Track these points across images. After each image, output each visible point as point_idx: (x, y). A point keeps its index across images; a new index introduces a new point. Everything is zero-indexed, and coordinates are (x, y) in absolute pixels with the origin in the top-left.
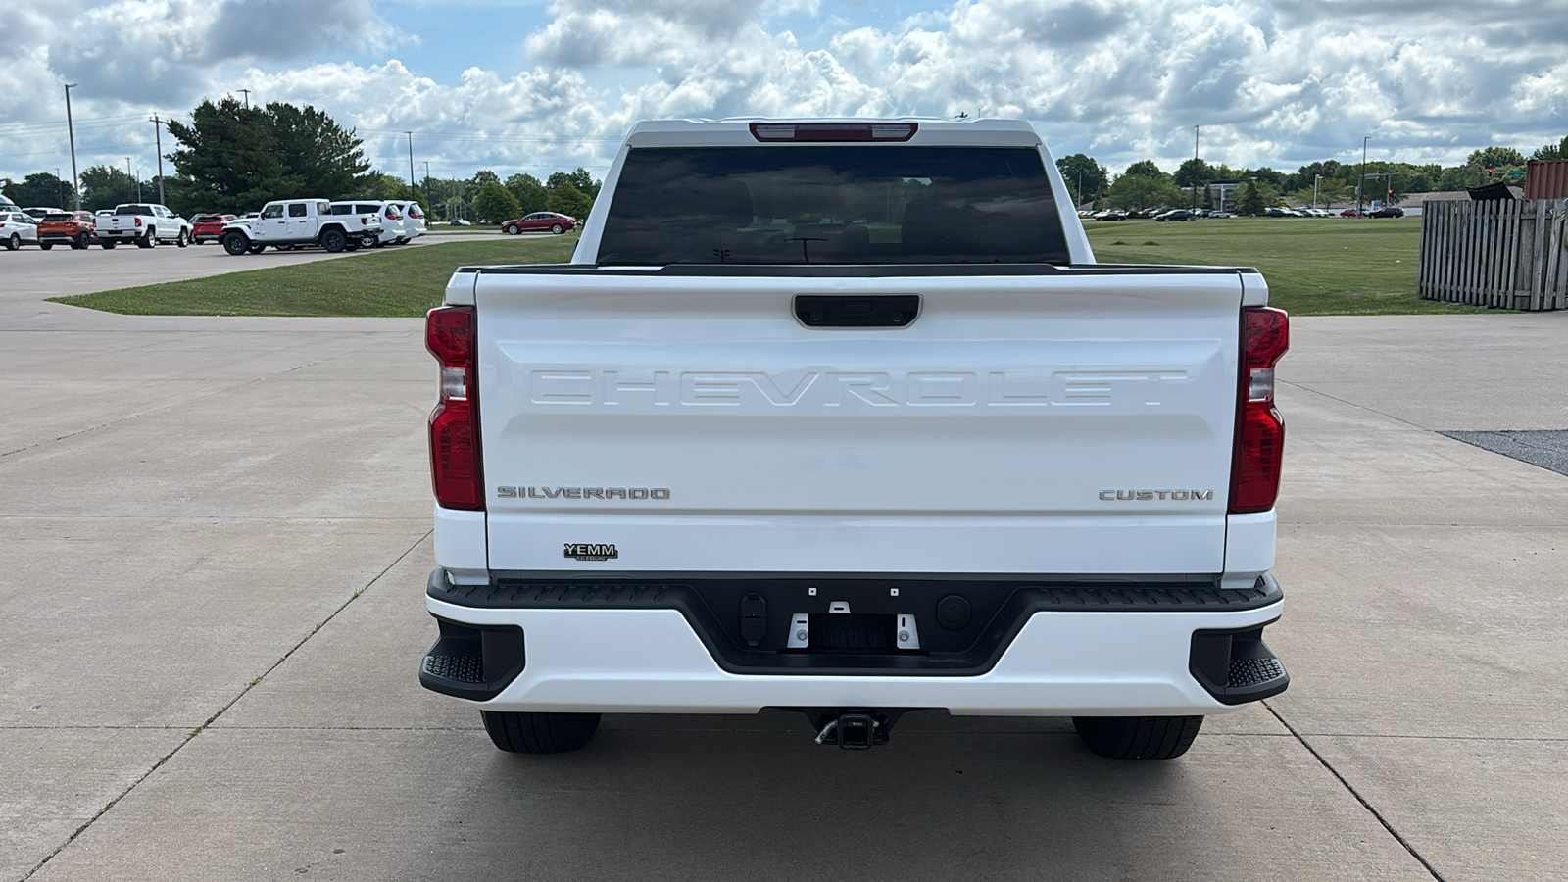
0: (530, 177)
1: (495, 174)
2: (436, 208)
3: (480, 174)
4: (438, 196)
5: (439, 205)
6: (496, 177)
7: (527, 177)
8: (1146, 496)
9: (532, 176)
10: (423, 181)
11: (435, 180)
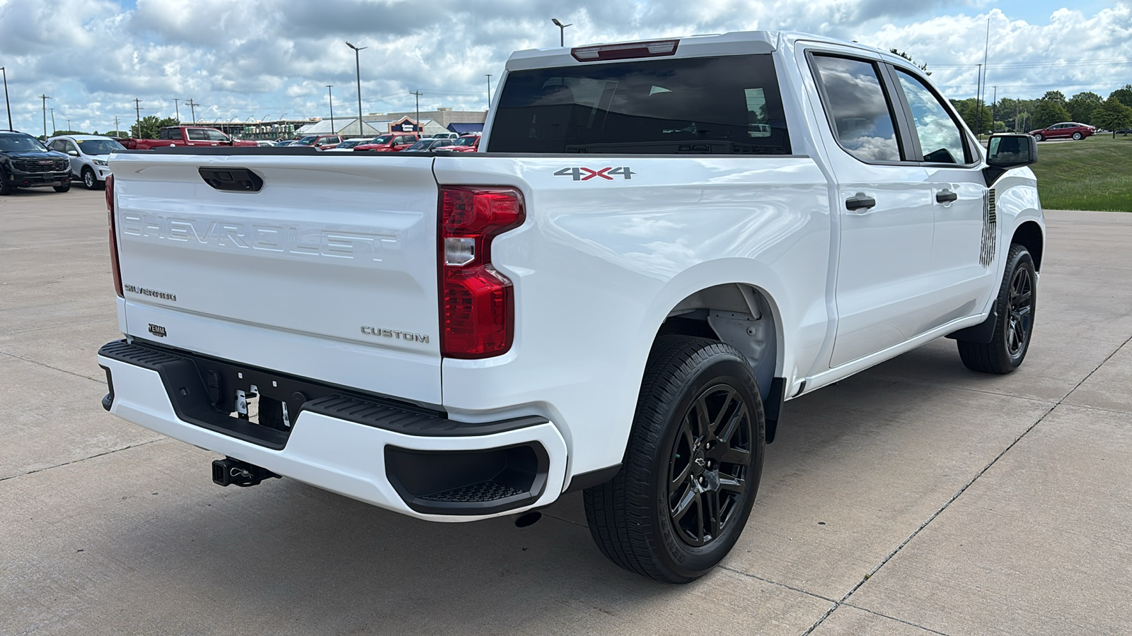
0: (1093, 94)
1: (1062, 93)
2: (1009, 122)
3: (1049, 94)
4: (1011, 113)
5: (1011, 120)
6: (1062, 96)
7: (1091, 95)
8: (388, 334)
9: (1095, 94)
10: (1000, 101)
11: (1010, 100)
